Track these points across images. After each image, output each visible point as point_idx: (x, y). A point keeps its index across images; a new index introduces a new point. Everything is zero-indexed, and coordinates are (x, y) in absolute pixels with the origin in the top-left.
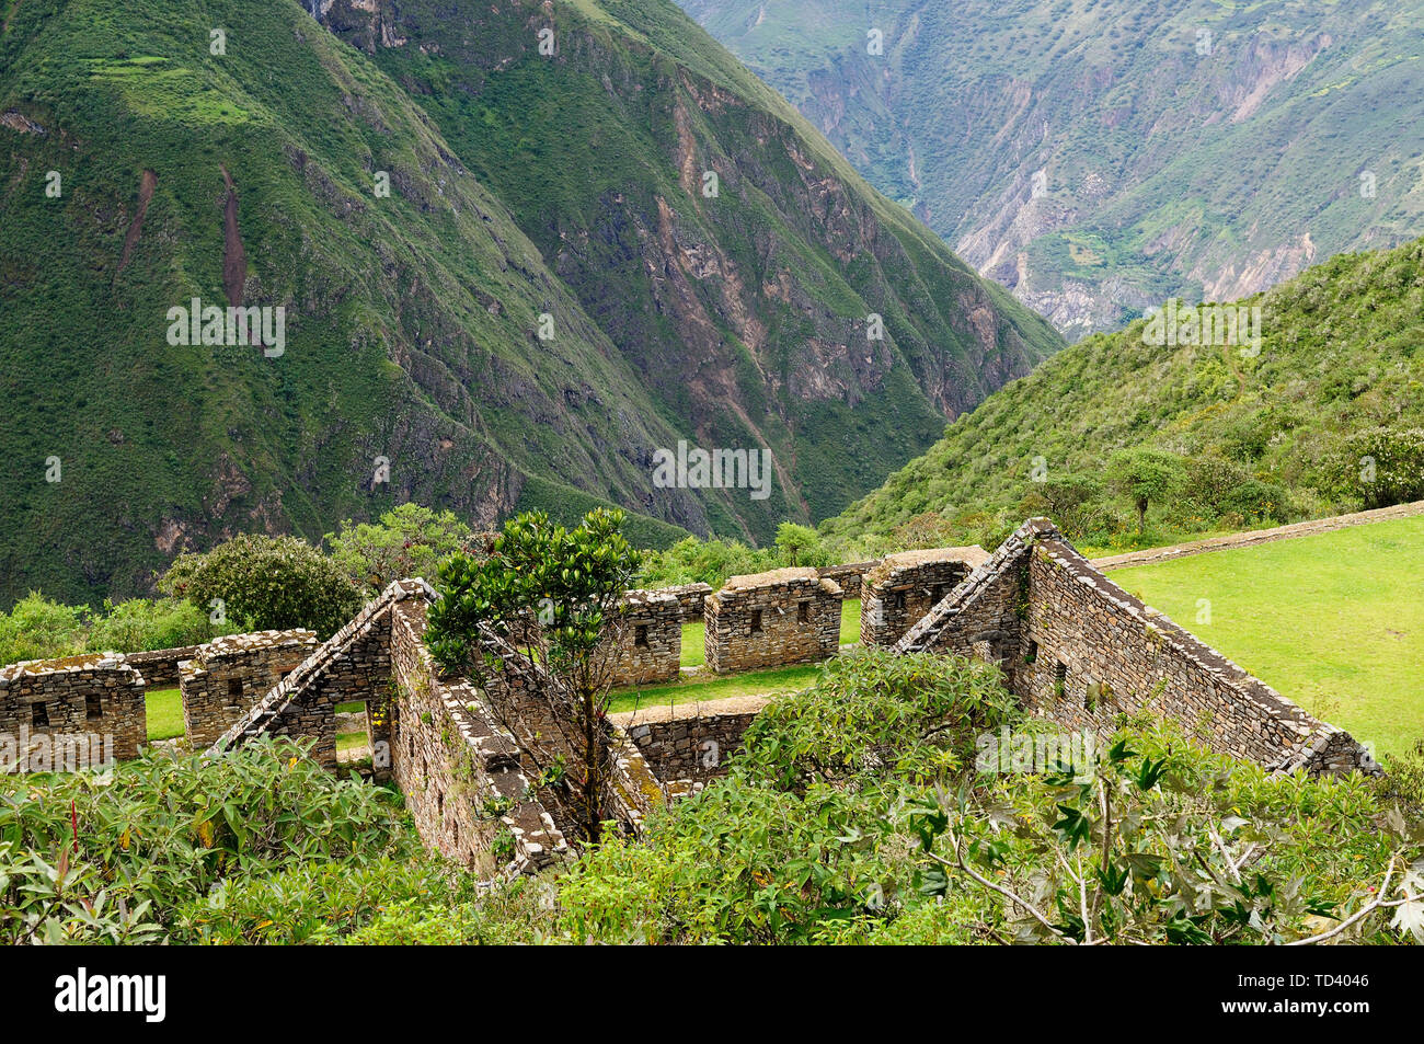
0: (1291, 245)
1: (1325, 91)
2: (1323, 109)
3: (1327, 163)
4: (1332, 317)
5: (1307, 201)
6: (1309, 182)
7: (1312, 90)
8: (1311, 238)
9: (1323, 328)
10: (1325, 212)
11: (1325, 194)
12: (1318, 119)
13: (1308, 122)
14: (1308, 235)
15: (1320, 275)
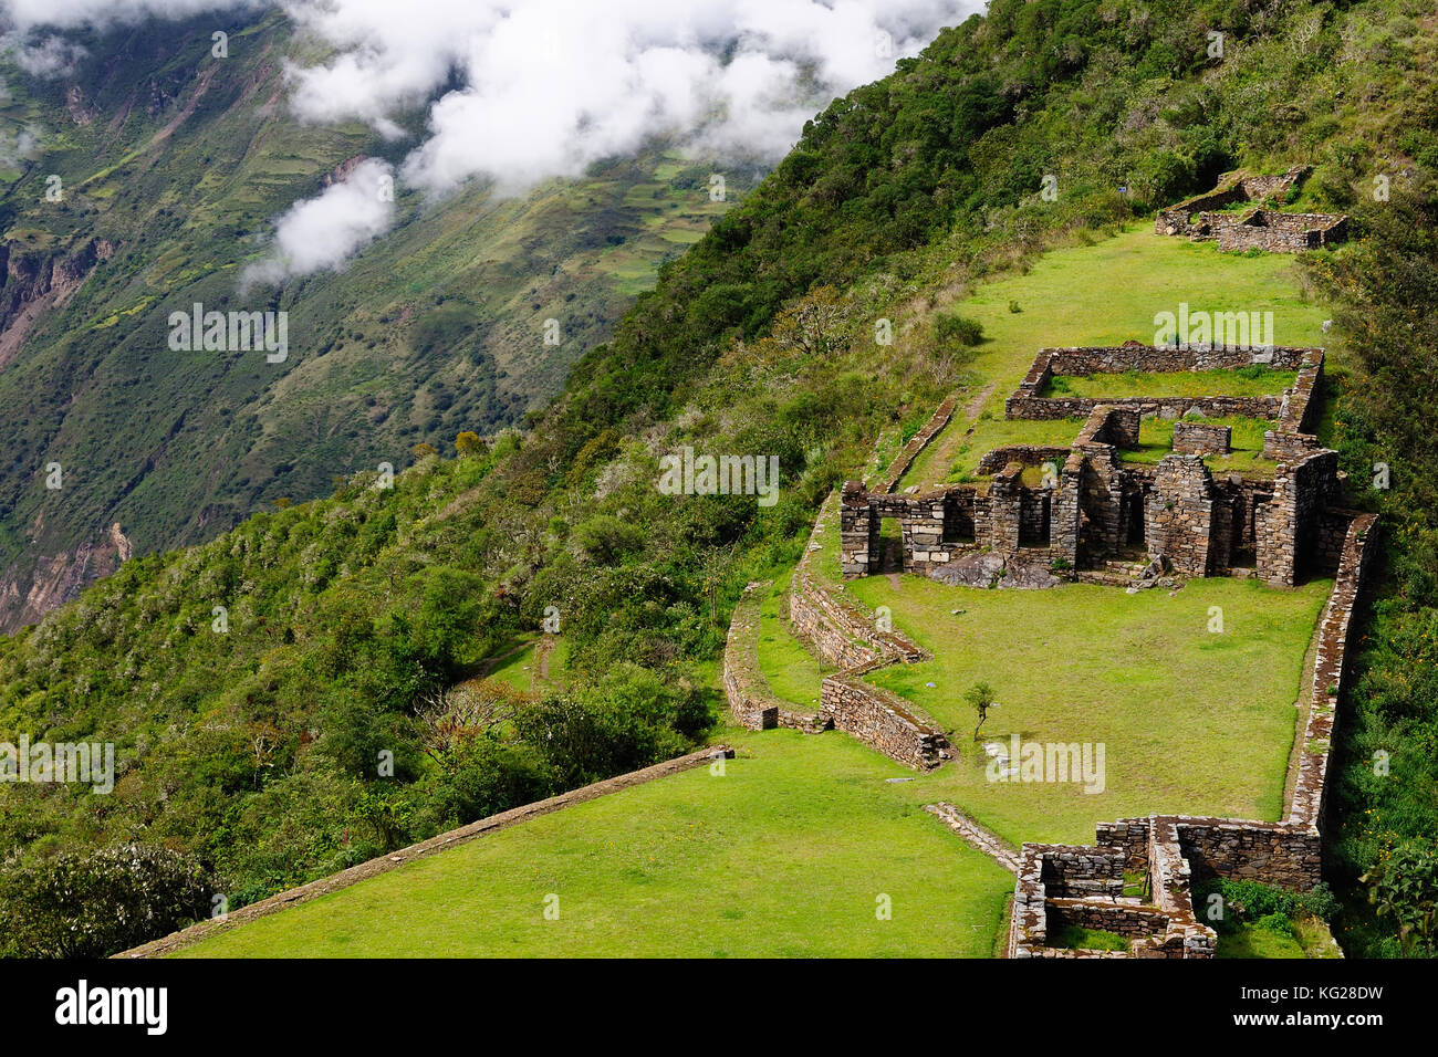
0: (96, 544)
1: (113, 320)
2: (114, 345)
3: (130, 421)
4: (135, 649)
5: (110, 477)
6: (109, 449)
7: (94, 319)
8: (123, 530)
9: (126, 666)
10: (137, 491)
11: (135, 466)
12: (109, 360)
13: (96, 364)
14: (117, 526)
15: (111, 592)
